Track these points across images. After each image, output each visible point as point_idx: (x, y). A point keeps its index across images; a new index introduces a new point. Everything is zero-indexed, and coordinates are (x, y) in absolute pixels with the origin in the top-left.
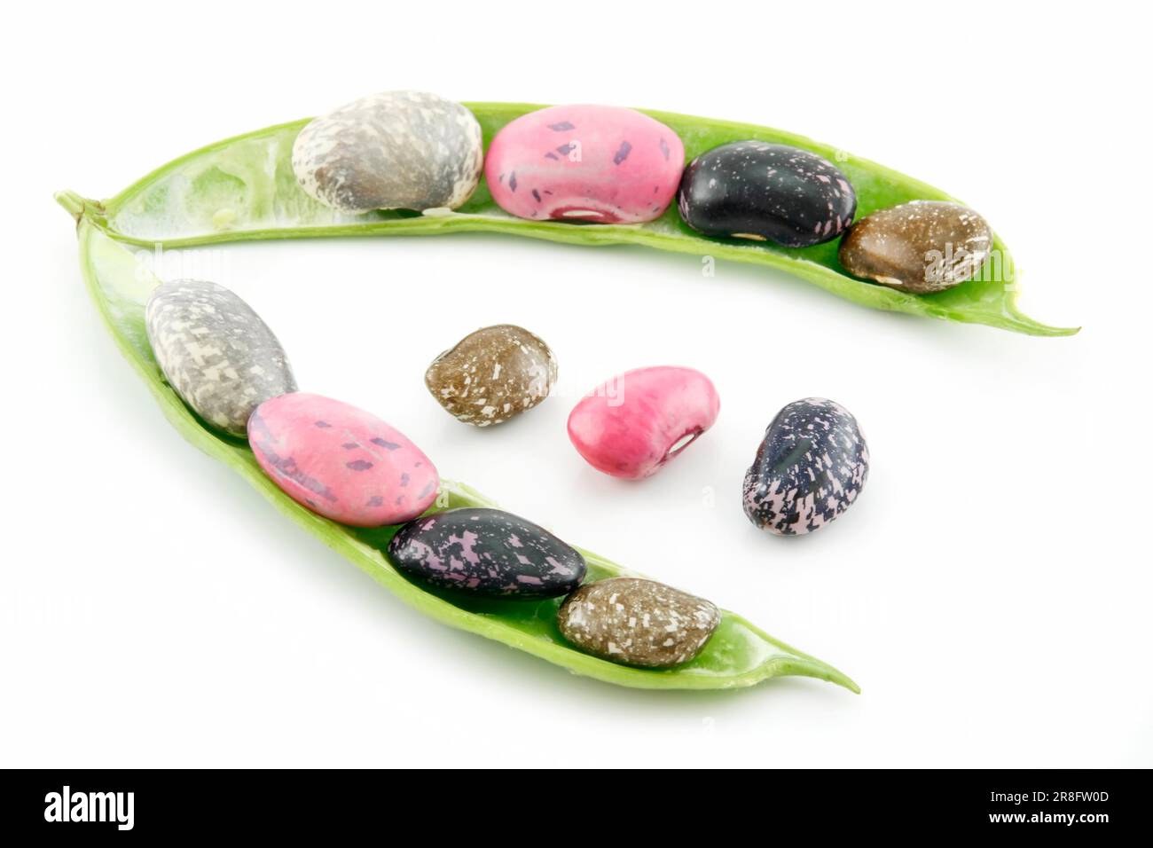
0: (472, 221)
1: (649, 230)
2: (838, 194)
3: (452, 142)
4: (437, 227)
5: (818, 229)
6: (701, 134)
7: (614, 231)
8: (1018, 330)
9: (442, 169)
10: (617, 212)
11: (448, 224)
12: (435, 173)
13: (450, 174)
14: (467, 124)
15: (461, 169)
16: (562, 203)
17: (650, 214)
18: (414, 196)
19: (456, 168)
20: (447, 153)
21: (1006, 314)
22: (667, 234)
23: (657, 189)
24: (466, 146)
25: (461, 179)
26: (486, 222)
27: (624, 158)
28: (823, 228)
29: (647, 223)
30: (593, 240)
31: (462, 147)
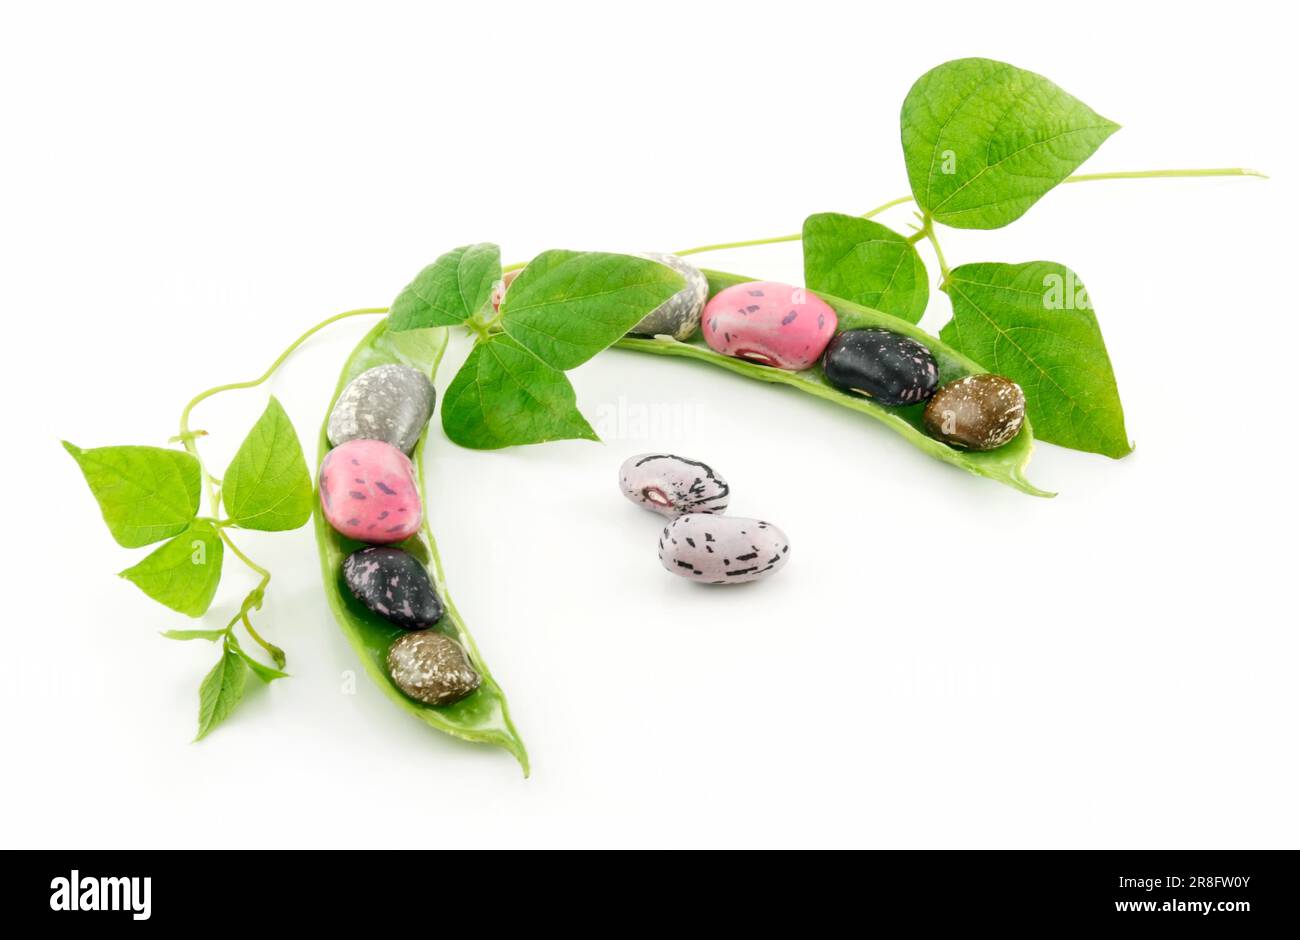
0: (685, 348)
1: (799, 377)
2: (924, 373)
3: (685, 295)
4: (662, 348)
5: (903, 394)
6: (855, 317)
7: (776, 372)
8: (1016, 488)
9: (674, 311)
10: (780, 360)
11: (670, 347)
12: (668, 314)
13: (680, 316)
14: (698, 284)
15: (688, 313)
16: (744, 346)
17: (800, 365)
18: (651, 327)
19: (684, 313)
20: (680, 301)
21: (1012, 476)
22: (812, 382)
23: (807, 348)
24: (694, 299)
25: (686, 321)
26: (696, 351)
27: (789, 321)
28: (906, 394)
29: (799, 371)
30: (762, 376)
31: (691, 299)
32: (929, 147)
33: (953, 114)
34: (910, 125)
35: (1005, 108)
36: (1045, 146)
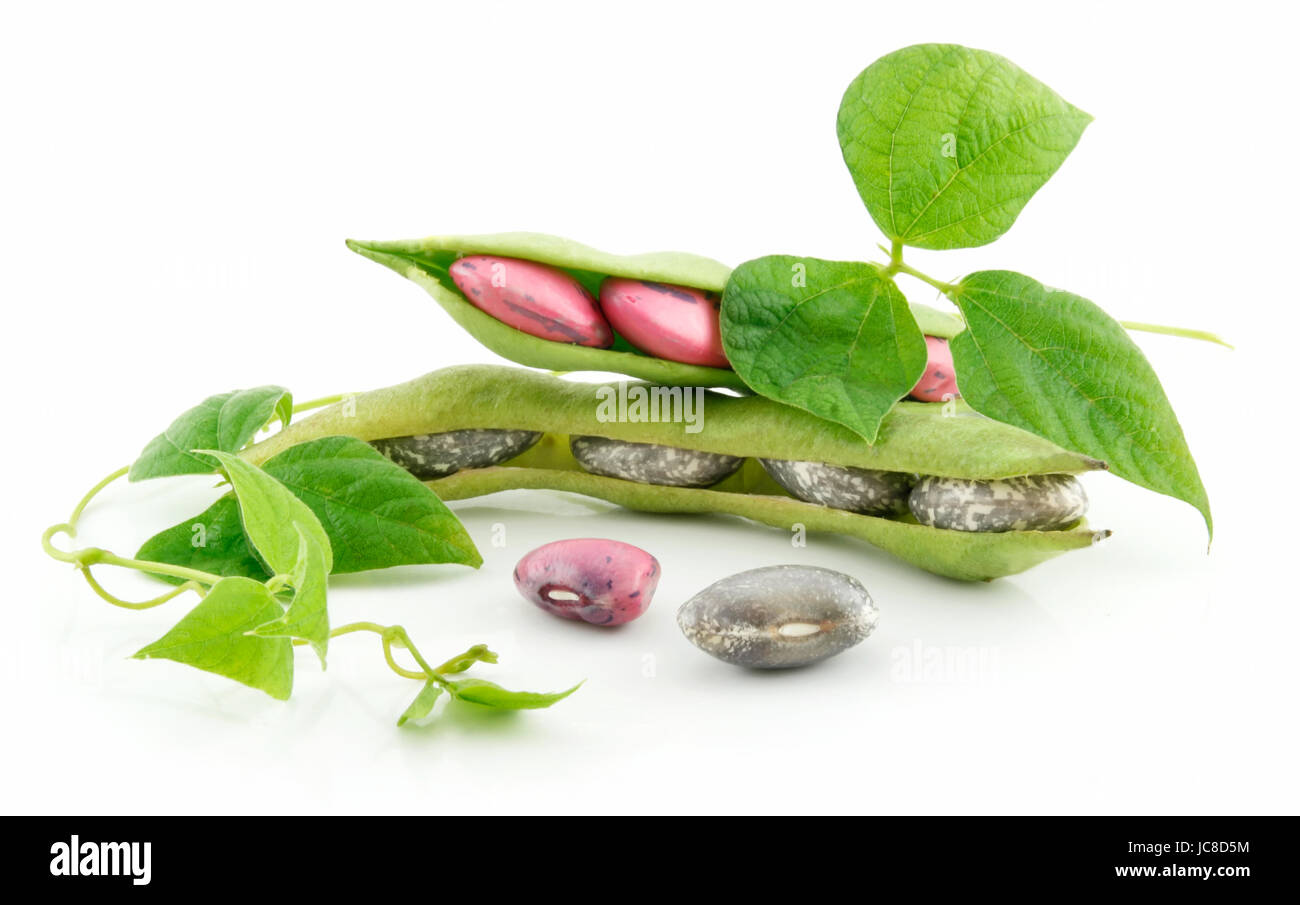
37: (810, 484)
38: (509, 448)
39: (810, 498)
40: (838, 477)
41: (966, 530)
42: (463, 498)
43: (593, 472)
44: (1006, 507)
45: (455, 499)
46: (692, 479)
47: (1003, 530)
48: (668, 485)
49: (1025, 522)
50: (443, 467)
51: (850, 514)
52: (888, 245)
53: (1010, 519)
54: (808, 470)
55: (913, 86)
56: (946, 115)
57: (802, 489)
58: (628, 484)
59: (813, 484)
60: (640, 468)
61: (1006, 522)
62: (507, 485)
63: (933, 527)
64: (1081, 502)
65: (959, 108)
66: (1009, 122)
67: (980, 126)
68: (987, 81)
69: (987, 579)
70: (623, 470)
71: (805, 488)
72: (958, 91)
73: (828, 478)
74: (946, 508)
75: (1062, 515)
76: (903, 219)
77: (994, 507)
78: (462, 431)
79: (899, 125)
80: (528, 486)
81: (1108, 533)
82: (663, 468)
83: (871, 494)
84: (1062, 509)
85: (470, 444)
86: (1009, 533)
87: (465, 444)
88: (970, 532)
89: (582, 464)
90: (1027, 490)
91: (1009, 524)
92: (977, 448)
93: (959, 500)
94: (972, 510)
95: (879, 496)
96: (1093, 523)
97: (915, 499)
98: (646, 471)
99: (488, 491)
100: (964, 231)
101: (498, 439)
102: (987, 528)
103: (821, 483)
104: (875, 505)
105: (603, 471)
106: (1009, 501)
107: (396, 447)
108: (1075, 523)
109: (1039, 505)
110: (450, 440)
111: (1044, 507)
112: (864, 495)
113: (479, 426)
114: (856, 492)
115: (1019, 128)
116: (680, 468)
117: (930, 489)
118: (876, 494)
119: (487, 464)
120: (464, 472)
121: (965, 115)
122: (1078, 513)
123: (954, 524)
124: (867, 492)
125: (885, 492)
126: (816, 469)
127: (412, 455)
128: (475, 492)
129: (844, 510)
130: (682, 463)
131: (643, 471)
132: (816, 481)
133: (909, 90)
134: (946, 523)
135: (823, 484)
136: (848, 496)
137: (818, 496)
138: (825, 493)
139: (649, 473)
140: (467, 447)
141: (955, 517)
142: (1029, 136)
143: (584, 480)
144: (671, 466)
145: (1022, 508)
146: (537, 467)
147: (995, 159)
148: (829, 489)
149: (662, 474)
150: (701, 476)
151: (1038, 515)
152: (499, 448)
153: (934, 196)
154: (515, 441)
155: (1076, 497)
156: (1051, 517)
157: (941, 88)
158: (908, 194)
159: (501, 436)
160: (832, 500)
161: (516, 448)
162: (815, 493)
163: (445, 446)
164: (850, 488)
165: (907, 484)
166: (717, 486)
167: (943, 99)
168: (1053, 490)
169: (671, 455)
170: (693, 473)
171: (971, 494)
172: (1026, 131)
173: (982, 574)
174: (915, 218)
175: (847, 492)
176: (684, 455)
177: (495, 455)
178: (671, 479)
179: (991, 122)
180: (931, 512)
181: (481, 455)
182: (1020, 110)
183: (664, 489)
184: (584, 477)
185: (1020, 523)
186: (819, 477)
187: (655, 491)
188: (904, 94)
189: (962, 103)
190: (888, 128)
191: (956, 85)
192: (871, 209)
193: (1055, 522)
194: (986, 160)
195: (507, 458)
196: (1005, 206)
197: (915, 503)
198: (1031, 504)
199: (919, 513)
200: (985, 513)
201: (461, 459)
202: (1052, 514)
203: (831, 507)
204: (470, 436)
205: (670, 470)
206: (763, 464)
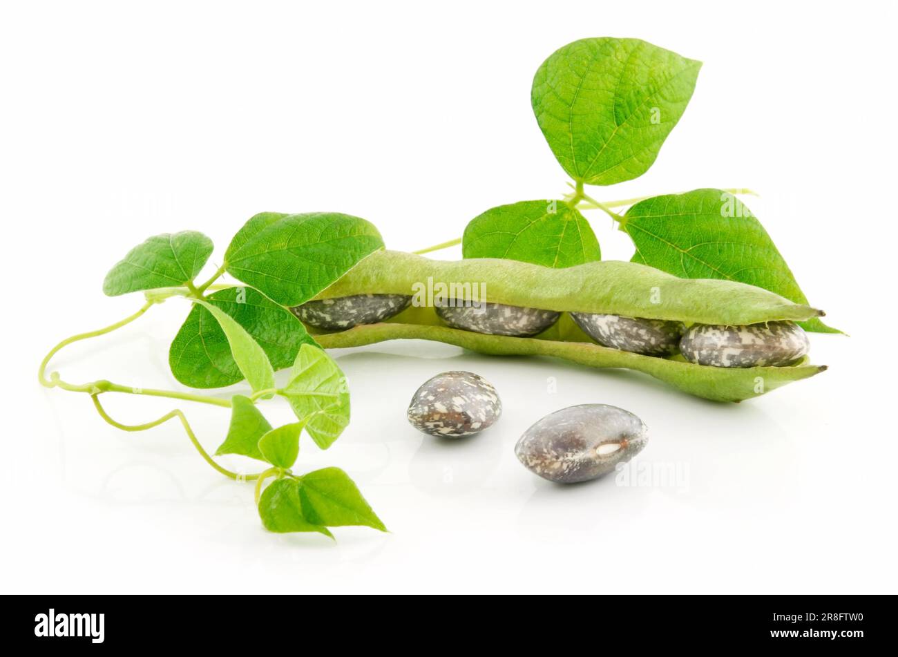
32: (565, 125)
33: (577, 93)
34: (543, 112)
35: (618, 75)
36: (659, 96)
37: (608, 333)
38: (392, 308)
39: (608, 344)
40: (629, 329)
41: (722, 366)
42: (359, 346)
43: (452, 326)
44: (751, 350)
45: (352, 346)
46: (523, 330)
47: (749, 366)
48: (507, 335)
49: (765, 360)
50: (344, 323)
51: (638, 355)
52: (574, 183)
53: (754, 358)
54: (607, 324)
55: (582, 74)
56: (606, 92)
57: (602, 338)
58: (477, 335)
59: (611, 333)
60: (485, 323)
61: (751, 361)
62: (390, 336)
63: (698, 364)
64: (805, 345)
65: (614, 84)
66: (649, 89)
67: (629, 97)
68: (632, 64)
69: (738, 401)
70: (473, 324)
71: (605, 337)
72: (613, 74)
73: (622, 330)
74: (707, 351)
75: (791, 355)
76: (582, 166)
77: (742, 350)
78: (357, 296)
79: (574, 101)
80: (405, 337)
81: (824, 368)
82: (503, 322)
83: (653, 341)
84: (792, 350)
85: (363, 306)
86: (752, 369)
87: (360, 306)
88: (725, 367)
89: (444, 321)
90: (765, 337)
91: (753, 362)
92: (730, 302)
93: (717, 345)
94: (726, 352)
95: (658, 343)
96: (813, 360)
97: (684, 344)
98: (490, 325)
99: (376, 341)
100: (624, 170)
101: (384, 303)
102: (737, 365)
103: (616, 333)
104: (656, 349)
105: (459, 325)
106: (753, 345)
107: (310, 309)
108: (801, 360)
109: (774, 348)
110: (349, 303)
111: (778, 349)
112: (647, 342)
113: (369, 292)
114: (642, 340)
115: (655, 92)
116: (515, 322)
117: (695, 338)
118: (656, 341)
119: (375, 321)
120: (359, 327)
121: (619, 89)
122: (803, 353)
123: (713, 362)
124: (650, 339)
125: (663, 340)
126: (612, 323)
127: (322, 315)
128: (367, 342)
129: (633, 352)
130: (516, 319)
131: (488, 325)
132: (613, 332)
133: (579, 75)
134: (707, 361)
135: (619, 334)
136: (636, 342)
137: (615, 343)
138: (620, 340)
139: (492, 326)
140: (362, 308)
141: (714, 357)
142: (663, 97)
143: (445, 332)
144: (508, 321)
145: (762, 351)
146: (411, 322)
147: (641, 116)
148: (623, 338)
149: (501, 327)
150: (529, 328)
151: (773, 355)
152: (384, 309)
153: (602, 148)
154: (395, 304)
155: (801, 341)
156: (783, 357)
157: (600, 73)
158: (584, 149)
159: (385, 300)
160: (624, 345)
161: (396, 309)
162: (612, 340)
163: (346, 308)
164: (638, 337)
165: (678, 333)
166: (538, 336)
167: (603, 81)
168: (784, 337)
169: (508, 313)
170: (524, 326)
171: (725, 341)
172: (660, 93)
173: (734, 397)
174: (590, 164)
175: (635, 340)
176: (517, 313)
177: (381, 314)
178: (508, 331)
179: (636, 92)
180: (696, 353)
181: (371, 314)
182: (655, 80)
183: (502, 338)
184: (445, 329)
185: (761, 361)
186: (615, 329)
187: (496, 340)
188: (576, 79)
189: (616, 81)
190: (567, 104)
191: (611, 69)
192: (560, 160)
193: (786, 360)
194: (635, 118)
195: (390, 316)
196: (650, 148)
197: (684, 347)
198: (769, 347)
199: (688, 354)
200: (736, 354)
201: (357, 317)
202: (785, 354)
203: (624, 350)
204: (364, 301)
205: (507, 323)
206: (573, 319)
